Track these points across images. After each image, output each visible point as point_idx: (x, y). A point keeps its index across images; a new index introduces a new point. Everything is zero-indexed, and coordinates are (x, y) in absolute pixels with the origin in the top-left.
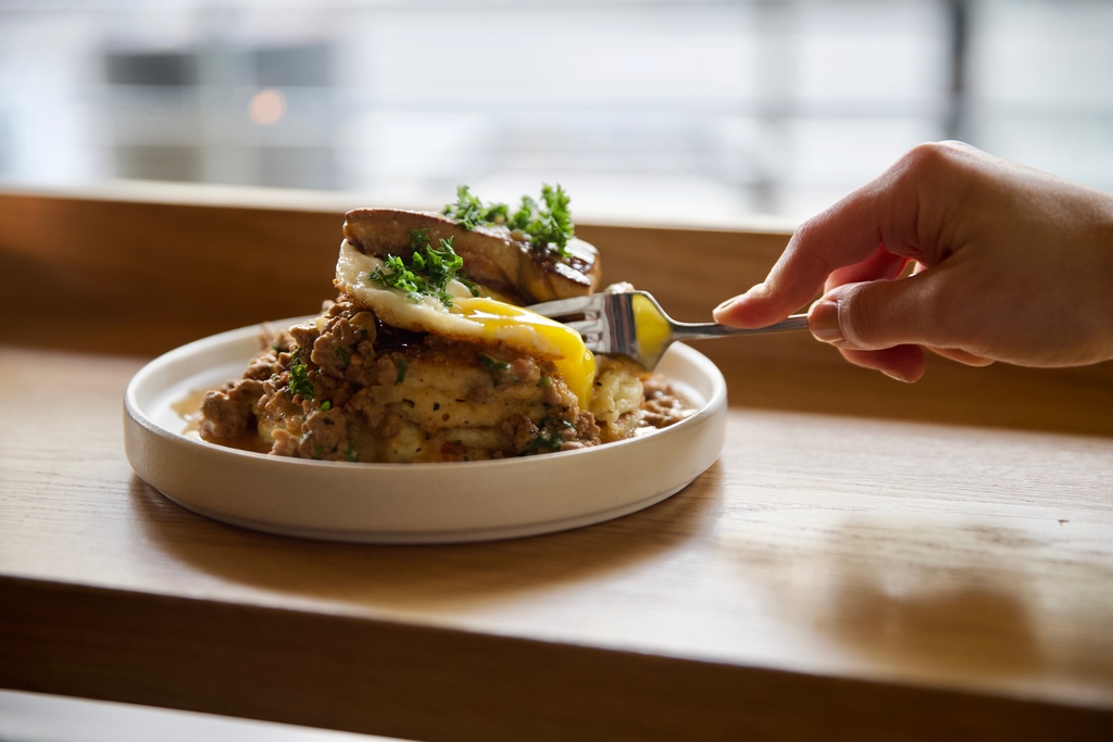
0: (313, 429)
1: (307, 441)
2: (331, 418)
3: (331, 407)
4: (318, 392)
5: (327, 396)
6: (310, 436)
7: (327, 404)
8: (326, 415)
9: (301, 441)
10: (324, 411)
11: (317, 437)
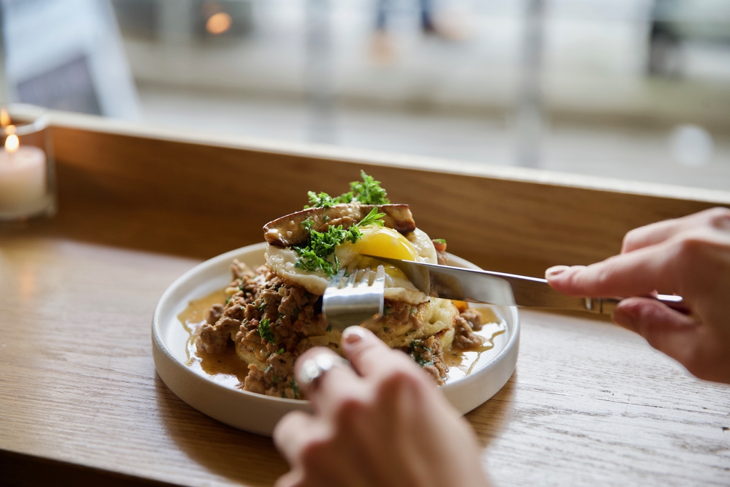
0: (273, 365)
1: (269, 371)
2: (284, 358)
3: (285, 352)
4: (277, 338)
5: (282, 345)
6: (272, 369)
7: (282, 350)
8: (281, 357)
9: (266, 372)
10: (280, 354)
11: (275, 370)
